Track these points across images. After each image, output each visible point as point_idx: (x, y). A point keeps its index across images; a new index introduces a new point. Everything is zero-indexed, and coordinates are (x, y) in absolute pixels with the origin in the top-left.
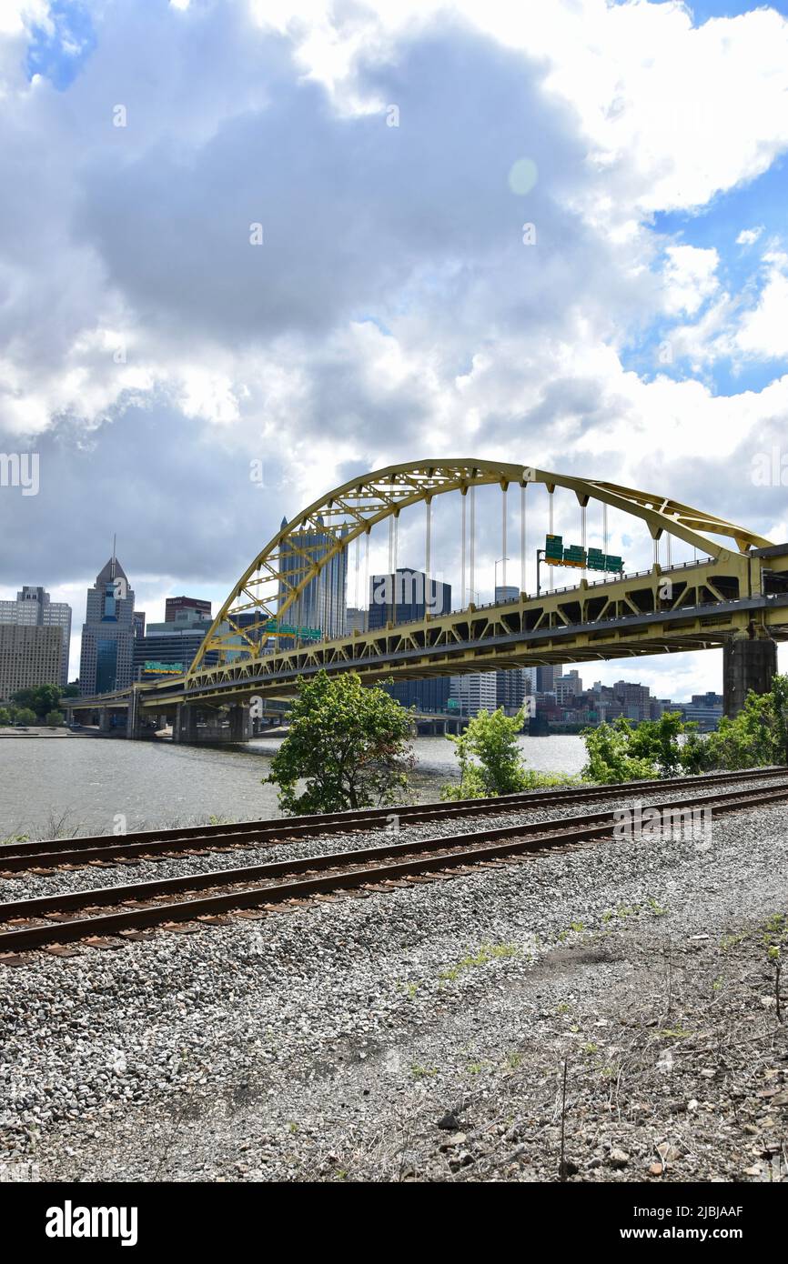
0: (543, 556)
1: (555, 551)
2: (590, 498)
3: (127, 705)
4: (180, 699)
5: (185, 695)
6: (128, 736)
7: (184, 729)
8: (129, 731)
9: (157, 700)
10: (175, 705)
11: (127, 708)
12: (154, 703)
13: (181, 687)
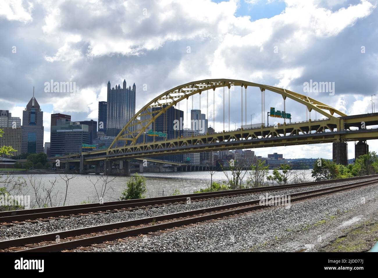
0: (269, 114)
1: (273, 113)
2: (287, 97)
3: (79, 161)
4: (105, 158)
5: (107, 157)
6: (81, 173)
7: (107, 170)
8: (81, 171)
9: (92, 159)
10: (103, 160)
11: (80, 162)
12: (91, 160)
13: (105, 154)
